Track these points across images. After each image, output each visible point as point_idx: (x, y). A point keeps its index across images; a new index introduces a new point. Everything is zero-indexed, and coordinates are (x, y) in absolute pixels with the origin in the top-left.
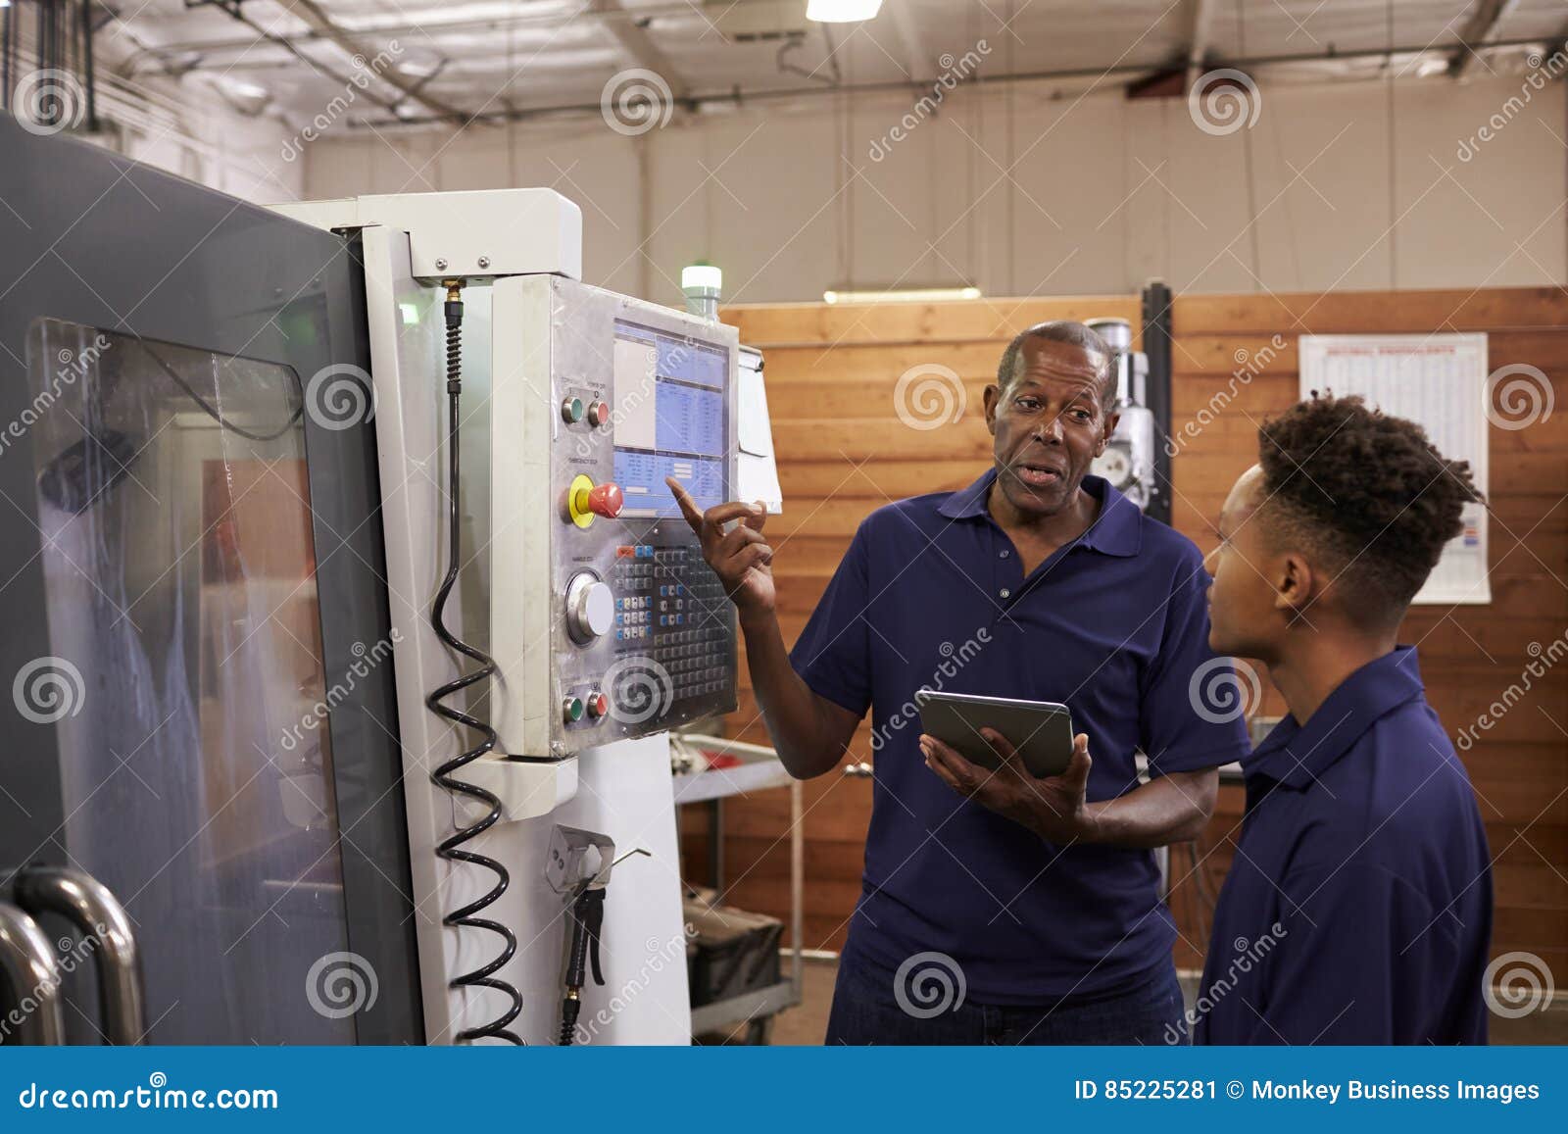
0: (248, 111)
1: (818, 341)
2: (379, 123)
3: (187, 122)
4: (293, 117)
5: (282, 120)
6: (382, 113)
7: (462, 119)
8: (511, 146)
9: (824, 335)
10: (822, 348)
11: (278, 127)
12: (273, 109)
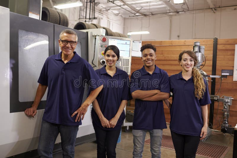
0: (117, 15)
1: (171, 45)
2: (133, 16)
3: (108, 17)
4: (122, 15)
5: (121, 16)
6: (134, 15)
7: (145, 15)
8: (149, 19)
9: (172, 44)
10: (172, 46)
11: (121, 17)
12: (120, 15)
